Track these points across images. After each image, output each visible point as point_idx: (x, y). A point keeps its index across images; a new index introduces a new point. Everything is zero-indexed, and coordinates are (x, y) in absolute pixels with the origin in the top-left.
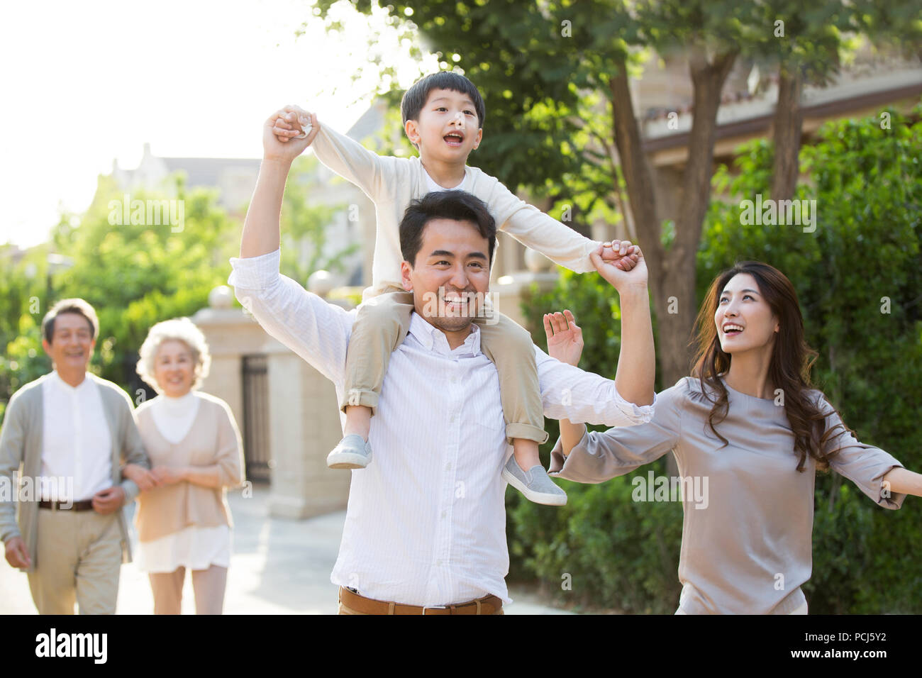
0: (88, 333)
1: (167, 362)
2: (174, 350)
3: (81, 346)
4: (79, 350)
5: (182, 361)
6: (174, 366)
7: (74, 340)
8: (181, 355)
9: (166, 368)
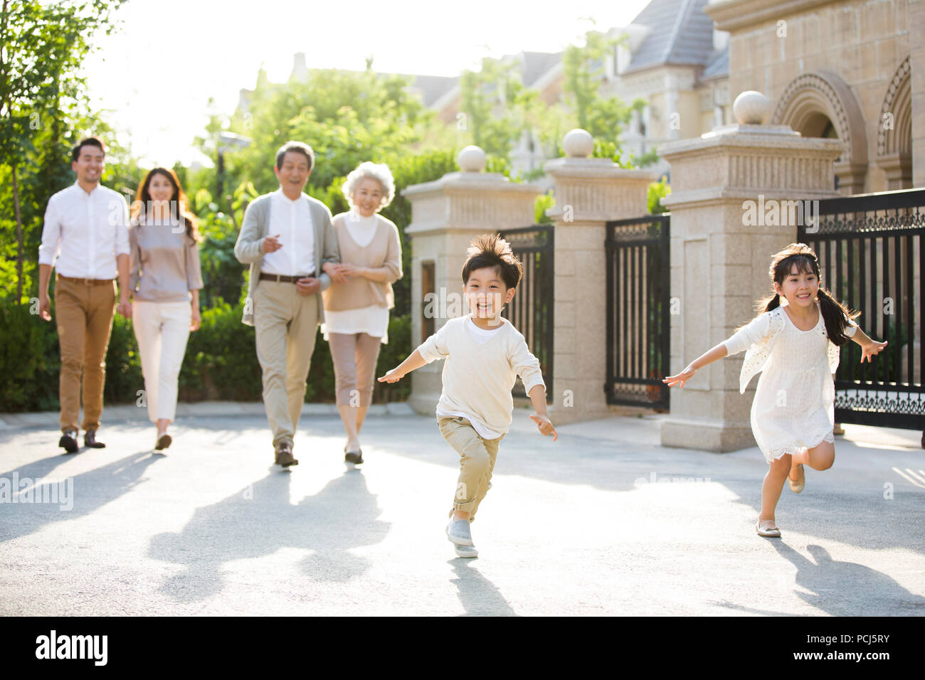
0: (306, 167)
1: (365, 193)
2: (372, 186)
3: (300, 176)
4: (298, 179)
5: (375, 195)
6: (368, 198)
7: (295, 172)
8: (376, 191)
9: (363, 197)
